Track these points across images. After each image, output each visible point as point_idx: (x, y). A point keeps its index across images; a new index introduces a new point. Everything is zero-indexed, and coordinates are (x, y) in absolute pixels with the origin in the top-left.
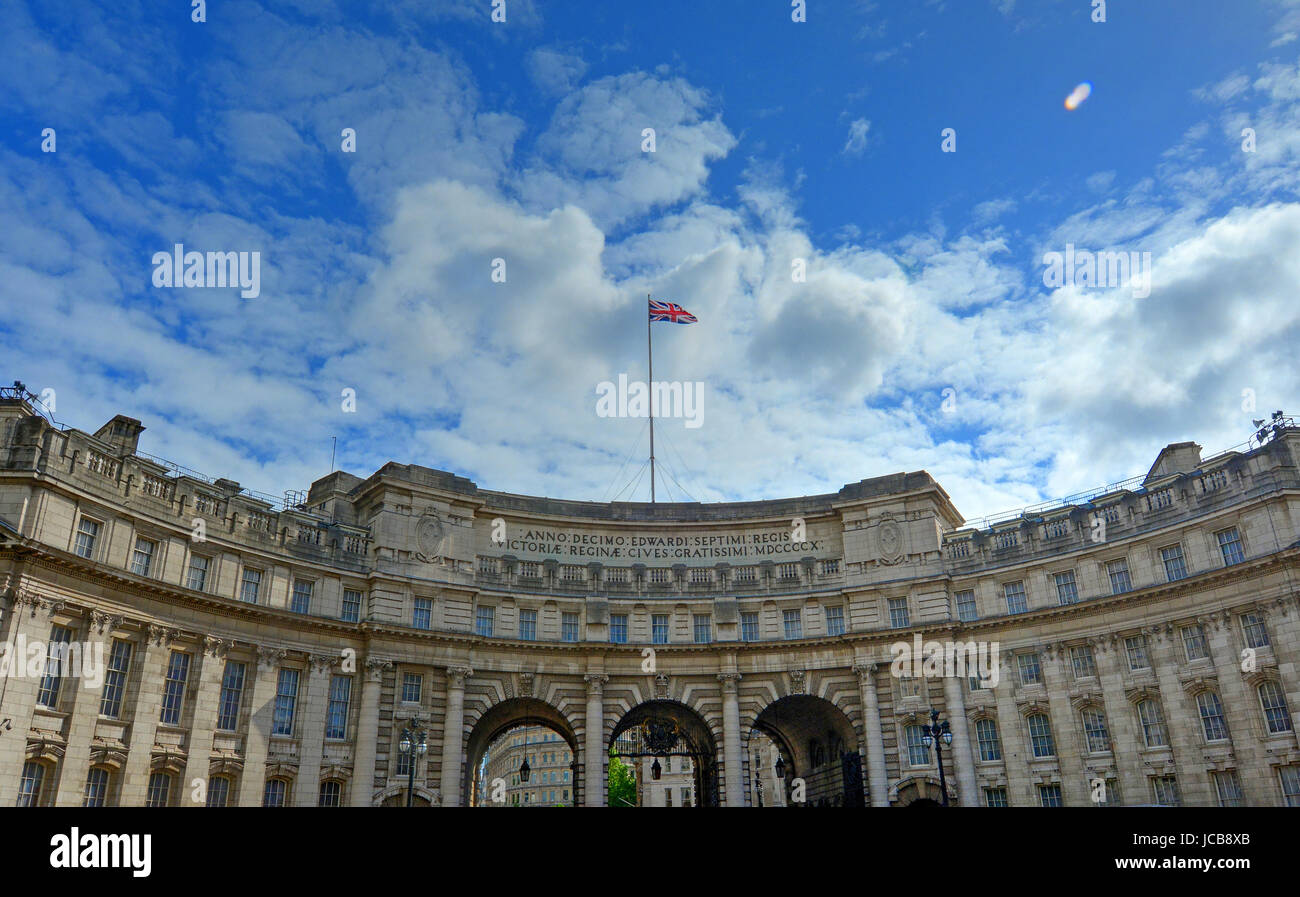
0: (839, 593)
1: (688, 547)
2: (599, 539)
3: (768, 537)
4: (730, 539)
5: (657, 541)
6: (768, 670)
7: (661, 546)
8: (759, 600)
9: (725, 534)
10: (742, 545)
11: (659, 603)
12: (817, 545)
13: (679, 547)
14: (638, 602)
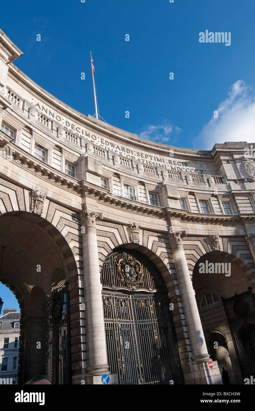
0: (229, 193)
1: (133, 156)
2: (81, 131)
3: (176, 163)
4: (156, 158)
5: (116, 146)
6: (198, 234)
7: (118, 149)
8: (186, 190)
9: (153, 155)
10: (163, 163)
11: (129, 176)
12: (203, 172)
13: (128, 154)
14: (116, 172)
